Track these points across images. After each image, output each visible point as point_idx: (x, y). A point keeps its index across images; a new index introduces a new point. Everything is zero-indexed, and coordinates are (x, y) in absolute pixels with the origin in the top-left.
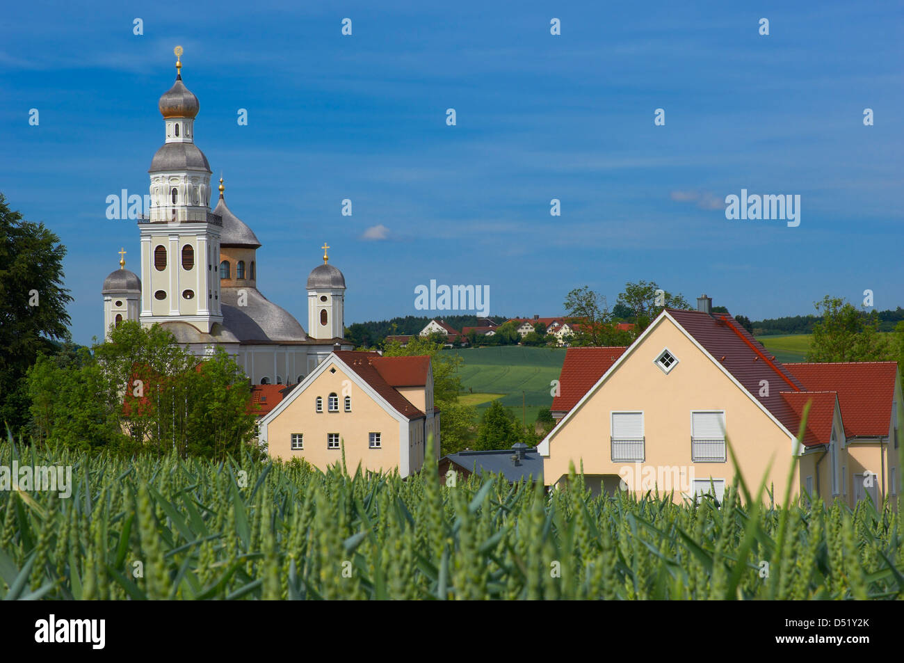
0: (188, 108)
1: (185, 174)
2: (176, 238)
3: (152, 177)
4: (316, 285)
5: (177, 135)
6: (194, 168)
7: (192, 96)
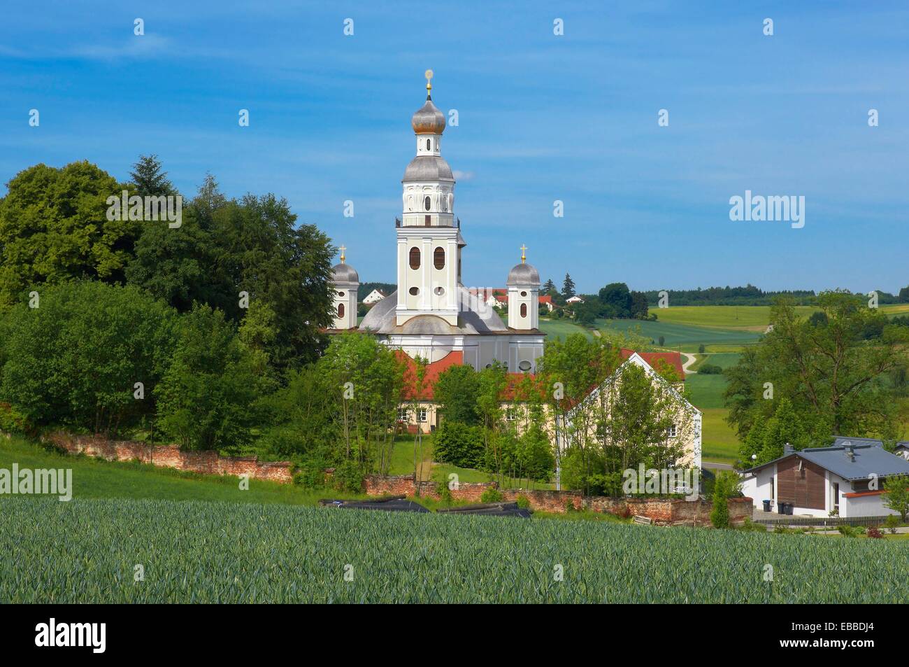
0: (439, 125)
1: (438, 184)
2: (429, 241)
3: (406, 185)
4: (518, 282)
5: (429, 149)
6: (445, 179)
7: (441, 115)
